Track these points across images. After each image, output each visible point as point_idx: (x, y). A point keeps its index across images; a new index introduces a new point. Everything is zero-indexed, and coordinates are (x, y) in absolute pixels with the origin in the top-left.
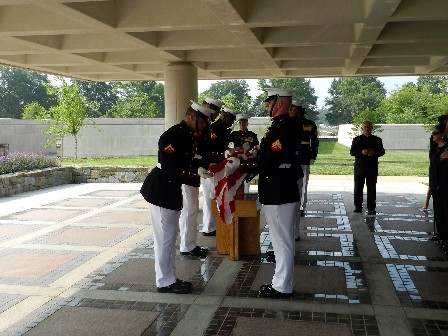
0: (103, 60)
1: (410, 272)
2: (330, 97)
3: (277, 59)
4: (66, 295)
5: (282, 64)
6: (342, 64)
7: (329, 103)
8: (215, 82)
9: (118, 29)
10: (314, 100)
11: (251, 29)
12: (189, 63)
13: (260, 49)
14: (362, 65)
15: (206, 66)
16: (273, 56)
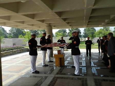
0: (33, 26)
1: (96, 69)
2: (84, 32)
3: (69, 25)
4: (23, 75)
5: (70, 26)
6: (83, 25)
7: (84, 33)
8: (59, 29)
9: (34, 19)
10: (80, 33)
11: (62, 19)
12: (51, 26)
13: (64, 23)
14: (87, 25)
15: (54, 26)
16: (68, 24)
